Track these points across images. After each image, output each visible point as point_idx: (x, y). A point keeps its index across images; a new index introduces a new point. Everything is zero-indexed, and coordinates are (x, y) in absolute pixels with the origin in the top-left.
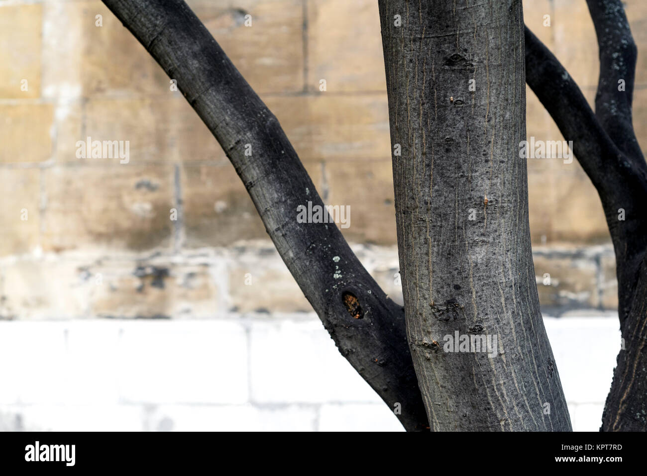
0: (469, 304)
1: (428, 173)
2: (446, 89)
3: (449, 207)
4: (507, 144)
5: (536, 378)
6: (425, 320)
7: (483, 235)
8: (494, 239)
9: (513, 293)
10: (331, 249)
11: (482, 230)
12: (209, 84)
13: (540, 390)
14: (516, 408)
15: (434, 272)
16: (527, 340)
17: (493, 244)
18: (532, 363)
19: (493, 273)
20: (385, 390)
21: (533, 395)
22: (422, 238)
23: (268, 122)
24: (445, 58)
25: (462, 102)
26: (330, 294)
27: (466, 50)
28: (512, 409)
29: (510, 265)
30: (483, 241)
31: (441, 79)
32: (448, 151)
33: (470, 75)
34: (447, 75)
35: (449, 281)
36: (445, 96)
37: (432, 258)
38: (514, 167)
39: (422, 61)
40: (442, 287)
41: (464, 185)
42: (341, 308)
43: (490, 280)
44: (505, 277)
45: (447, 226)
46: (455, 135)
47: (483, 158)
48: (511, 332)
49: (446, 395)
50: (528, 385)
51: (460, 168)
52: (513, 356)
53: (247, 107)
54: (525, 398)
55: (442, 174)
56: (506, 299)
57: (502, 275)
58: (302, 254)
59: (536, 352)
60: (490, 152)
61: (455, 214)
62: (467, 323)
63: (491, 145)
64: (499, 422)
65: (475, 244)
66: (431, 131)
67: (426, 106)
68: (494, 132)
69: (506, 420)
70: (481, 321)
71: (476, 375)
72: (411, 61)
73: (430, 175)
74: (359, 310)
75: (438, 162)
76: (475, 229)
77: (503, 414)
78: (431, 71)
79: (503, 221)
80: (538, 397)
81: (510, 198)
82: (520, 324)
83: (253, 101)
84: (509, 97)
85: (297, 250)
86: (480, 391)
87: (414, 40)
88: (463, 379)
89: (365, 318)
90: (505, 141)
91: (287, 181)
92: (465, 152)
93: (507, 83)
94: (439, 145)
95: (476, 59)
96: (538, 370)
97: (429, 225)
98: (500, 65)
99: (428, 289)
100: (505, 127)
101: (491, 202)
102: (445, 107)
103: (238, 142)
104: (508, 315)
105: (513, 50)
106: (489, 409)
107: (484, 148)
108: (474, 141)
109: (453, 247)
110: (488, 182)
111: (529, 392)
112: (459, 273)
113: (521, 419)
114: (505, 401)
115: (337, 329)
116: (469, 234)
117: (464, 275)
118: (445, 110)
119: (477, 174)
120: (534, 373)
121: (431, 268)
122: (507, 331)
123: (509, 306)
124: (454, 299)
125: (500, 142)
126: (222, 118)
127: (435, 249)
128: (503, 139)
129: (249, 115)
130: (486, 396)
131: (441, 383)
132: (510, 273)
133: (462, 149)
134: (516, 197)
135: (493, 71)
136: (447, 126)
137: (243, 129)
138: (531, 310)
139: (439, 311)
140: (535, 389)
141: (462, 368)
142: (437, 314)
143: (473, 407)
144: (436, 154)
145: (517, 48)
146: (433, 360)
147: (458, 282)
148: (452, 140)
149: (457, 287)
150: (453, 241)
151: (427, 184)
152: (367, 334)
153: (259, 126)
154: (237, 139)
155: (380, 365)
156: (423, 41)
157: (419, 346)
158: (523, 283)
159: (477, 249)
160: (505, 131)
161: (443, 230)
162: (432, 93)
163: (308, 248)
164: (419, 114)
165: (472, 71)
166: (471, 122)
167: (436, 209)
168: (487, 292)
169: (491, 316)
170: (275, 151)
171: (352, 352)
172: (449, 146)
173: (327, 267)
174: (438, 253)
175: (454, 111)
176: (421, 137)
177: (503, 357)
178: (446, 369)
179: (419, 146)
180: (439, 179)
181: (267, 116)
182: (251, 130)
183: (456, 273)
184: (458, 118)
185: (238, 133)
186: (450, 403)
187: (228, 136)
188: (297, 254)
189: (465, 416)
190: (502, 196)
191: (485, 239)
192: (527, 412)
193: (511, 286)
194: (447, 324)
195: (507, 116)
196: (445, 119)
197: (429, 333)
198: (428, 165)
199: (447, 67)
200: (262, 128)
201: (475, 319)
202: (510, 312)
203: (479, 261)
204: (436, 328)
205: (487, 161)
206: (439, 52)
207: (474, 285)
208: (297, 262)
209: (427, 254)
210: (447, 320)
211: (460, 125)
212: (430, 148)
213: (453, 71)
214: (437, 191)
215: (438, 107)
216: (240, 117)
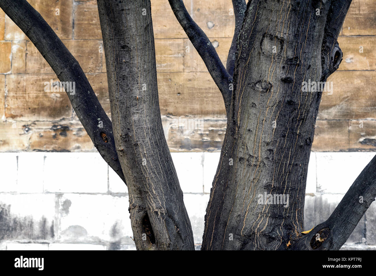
0: (133, 135)
1: (117, 87)
2: (122, 57)
3: (125, 100)
4: (146, 77)
5: (160, 163)
6: (119, 141)
7: (137, 110)
8: (141, 112)
9: (149, 131)
10: (97, 115)
11: (136, 108)
12: (50, 49)
13: (161, 167)
14: (152, 173)
15: (120, 123)
16: (156, 148)
17: (141, 113)
18: (158, 157)
19: (141, 124)
20: (118, 170)
21: (158, 169)
22: (116, 111)
23: (74, 65)
24: (121, 46)
25: (128, 62)
26: (96, 133)
27: (128, 43)
28: (150, 174)
29: (148, 121)
30: (137, 112)
31: (120, 54)
32: (124, 79)
33: (130, 52)
34: (122, 52)
35: (126, 127)
36: (122, 60)
37: (120, 118)
38: (149, 85)
39: (113, 47)
40: (124, 129)
41: (130, 92)
42: (99, 138)
43: (140, 126)
44: (146, 125)
45: (124, 107)
46: (126, 74)
47: (136, 82)
48: (149, 146)
49: (128, 169)
50: (156, 165)
51: (128, 86)
52: (150, 154)
53: (65, 58)
54: (155, 170)
55: (122, 88)
56: (147, 133)
57: (145, 124)
58: (86, 117)
59: (160, 153)
60: (139, 80)
61: (127, 102)
62: (132, 142)
63: (139, 77)
64: (146, 178)
65: (134, 113)
66: (118, 72)
67: (115, 63)
68: (140, 73)
69: (148, 178)
70: (137, 141)
71: (137, 161)
72: (110, 47)
73: (118, 88)
74: (107, 139)
75: (120, 83)
76: (134, 108)
77: (147, 176)
78: (116, 51)
79: (144, 105)
80: (160, 169)
81: (147, 97)
82: (152, 143)
83: (68, 56)
84: (146, 60)
85: (84, 116)
86: (139, 167)
87: (111, 39)
88: (133, 163)
89: (109, 142)
90: (145, 76)
91: (81, 88)
92: (130, 80)
93: (145, 55)
94: (120, 77)
95: (132, 47)
96: (161, 160)
97: (118, 106)
98: (142, 49)
99: (119, 130)
100: (145, 71)
101: (140, 98)
102: (122, 64)
103: (61, 73)
104: (147, 139)
105: (147, 43)
106: (142, 174)
107: (137, 79)
108: (133, 76)
109: (127, 114)
110: (138, 91)
111: (157, 168)
112: (129, 124)
113: (154, 177)
114: (147, 171)
115: (98, 146)
116: (132, 109)
117: (131, 124)
118: (122, 65)
119: (134, 88)
120: (159, 161)
121: (119, 122)
122: (147, 145)
123: (147, 136)
124: (128, 133)
125: (142, 76)
126: (55, 63)
127: (121, 115)
128: (144, 75)
129: (66, 62)
130: (141, 169)
131: (126, 165)
132: (148, 124)
133: (129, 79)
134: (150, 96)
135: (139, 51)
136: (123, 70)
137: (63, 67)
138: (158, 138)
139: (123, 138)
140: (159, 167)
141: (132, 159)
142: (122, 139)
143: (137, 173)
144: (120, 81)
145: (149, 42)
146: (123, 156)
147: (129, 127)
148: (125, 76)
149: (129, 129)
150: (127, 112)
151: (117, 91)
152: (109, 148)
153: (70, 66)
154: (61, 71)
155: (114, 160)
156: (113, 40)
157: (118, 151)
158: (154, 128)
159: (135, 115)
160: (145, 73)
161: (123, 108)
162: (117, 59)
163: (88, 115)
164: (113, 66)
165: (131, 51)
166: (131, 69)
167: (120, 100)
168: (139, 131)
169: (141, 140)
170: (76, 77)
171: (105, 156)
172: (124, 78)
173: (95, 122)
174: (121, 116)
175: (125, 65)
176: (114, 74)
177: (146, 155)
178: (127, 159)
179: (114, 77)
180: (121, 89)
181: (73, 62)
182: (66, 68)
183: (128, 124)
184: (127, 68)
185: (61, 69)
186: (130, 172)
187: (57, 70)
188: (84, 117)
189: (135, 177)
190: (144, 96)
191: (138, 112)
192: (156, 175)
193: (149, 129)
194: (126, 142)
195: (145, 67)
196: (122, 68)
197: (120, 146)
198: (117, 85)
199: (122, 49)
200: (71, 67)
201: (135, 141)
202: (148, 138)
203: (136, 120)
204: (122, 144)
205: (138, 83)
206: (119, 44)
207: (134, 128)
208: (84, 120)
209: (118, 117)
210: (126, 141)
211: (128, 70)
212: (117, 78)
213: (124, 51)
214: (120, 94)
215: (120, 64)
216: (62, 62)
